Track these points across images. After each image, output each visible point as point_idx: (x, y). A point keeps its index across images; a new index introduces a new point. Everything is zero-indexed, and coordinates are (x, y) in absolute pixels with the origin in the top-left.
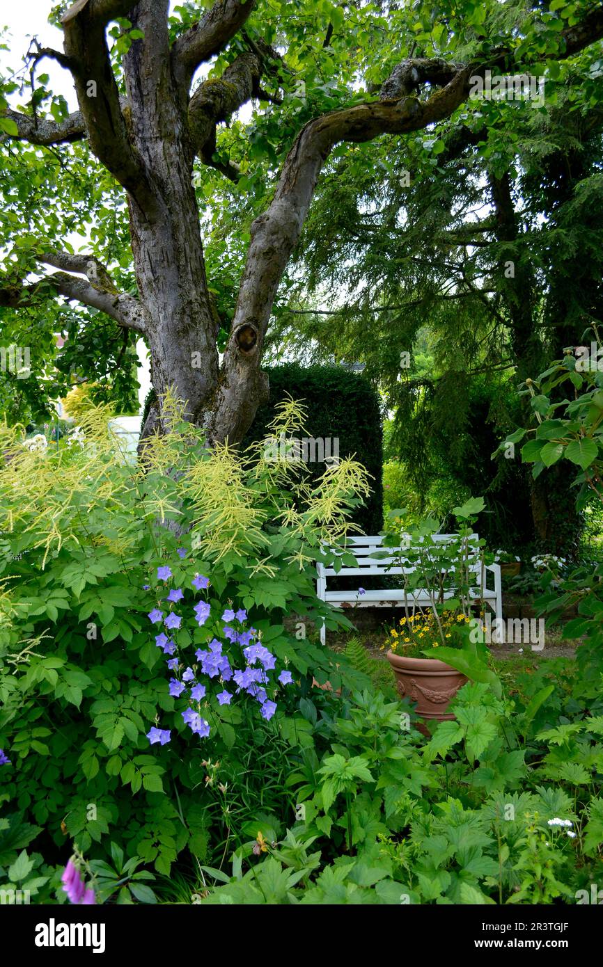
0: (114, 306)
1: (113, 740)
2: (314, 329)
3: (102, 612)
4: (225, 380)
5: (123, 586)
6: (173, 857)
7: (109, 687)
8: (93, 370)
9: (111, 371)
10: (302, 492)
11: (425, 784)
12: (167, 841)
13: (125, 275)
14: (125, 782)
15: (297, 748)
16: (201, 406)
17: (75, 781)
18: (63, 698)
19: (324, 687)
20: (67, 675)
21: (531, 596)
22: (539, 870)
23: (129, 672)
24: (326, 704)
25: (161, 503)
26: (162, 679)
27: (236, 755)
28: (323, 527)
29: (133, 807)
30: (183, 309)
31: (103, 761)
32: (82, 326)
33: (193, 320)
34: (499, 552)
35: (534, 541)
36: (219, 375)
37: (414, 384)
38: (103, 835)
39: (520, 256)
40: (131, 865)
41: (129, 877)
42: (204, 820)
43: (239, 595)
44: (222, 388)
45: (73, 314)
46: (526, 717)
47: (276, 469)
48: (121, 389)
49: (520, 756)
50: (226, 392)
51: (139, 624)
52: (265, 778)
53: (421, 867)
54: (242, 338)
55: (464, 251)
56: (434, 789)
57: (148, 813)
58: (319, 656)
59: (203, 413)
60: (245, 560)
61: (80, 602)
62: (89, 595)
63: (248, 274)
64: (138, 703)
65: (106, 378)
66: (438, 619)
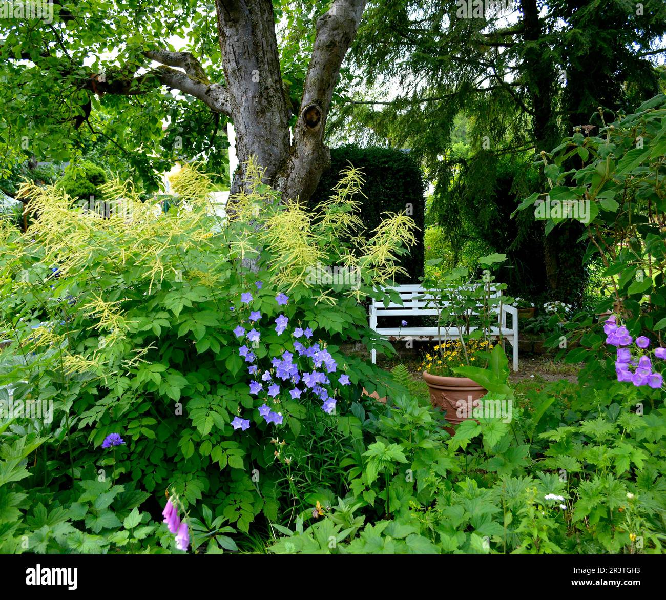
0: (206, 94)
1: (205, 428)
2: (370, 117)
3: (196, 330)
4: (295, 151)
5: (212, 310)
6: (251, 519)
7: (201, 388)
8: (191, 148)
9: (206, 149)
10: (359, 243)
11: (449, 468)
12: (246, 506)
13: (216, 71)
14: (215, 461)
15: (350, 438)
16: (276, 173)
17: (176, 459)
18: (165, 395)
19: (372, 395)
20: (169, 377)
21: (542, 335)
22: (535, 533)
23: (217, 378)
24: (373, 408)
25: (242, 244)
26: (243, 384)
27: (301, 442)
28: (376, 269)
29: (220, 482)
30: (261, 93)
31: (197, 445)
32: (182, 112)
33: (269, 102)
34: (517, 299)
35: (546, 291)
36: (290, 150)
37: (452, 162)
38: (198, 501)
39: (542, 53)
40: (218, 522)
41: (216, 530)
42: (275, 492)
43: (306, 319)
44: (293, 158)
45: (175, 102)
46: (533, 421)
47: (338, 224)
48: (213, 164)
49: (525, 449)
50: (295, 162)
51: (225, 340)
52: (324, 460)
53: (443, 528)
54: (308, 116)
55: (496, 51)
56: (455, 472)
57: (232, 485)
58: (369, 371)
59: (278, 179)
60: (311, 291)
61: (179, 322)
62: (186, 317)
63: (313, 63)
64: (224, 401)
65: (202, 156)
66: (464, 346)
